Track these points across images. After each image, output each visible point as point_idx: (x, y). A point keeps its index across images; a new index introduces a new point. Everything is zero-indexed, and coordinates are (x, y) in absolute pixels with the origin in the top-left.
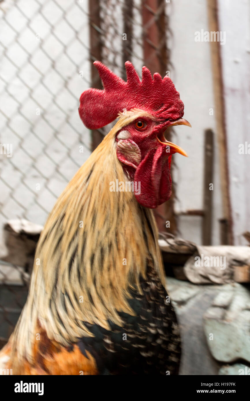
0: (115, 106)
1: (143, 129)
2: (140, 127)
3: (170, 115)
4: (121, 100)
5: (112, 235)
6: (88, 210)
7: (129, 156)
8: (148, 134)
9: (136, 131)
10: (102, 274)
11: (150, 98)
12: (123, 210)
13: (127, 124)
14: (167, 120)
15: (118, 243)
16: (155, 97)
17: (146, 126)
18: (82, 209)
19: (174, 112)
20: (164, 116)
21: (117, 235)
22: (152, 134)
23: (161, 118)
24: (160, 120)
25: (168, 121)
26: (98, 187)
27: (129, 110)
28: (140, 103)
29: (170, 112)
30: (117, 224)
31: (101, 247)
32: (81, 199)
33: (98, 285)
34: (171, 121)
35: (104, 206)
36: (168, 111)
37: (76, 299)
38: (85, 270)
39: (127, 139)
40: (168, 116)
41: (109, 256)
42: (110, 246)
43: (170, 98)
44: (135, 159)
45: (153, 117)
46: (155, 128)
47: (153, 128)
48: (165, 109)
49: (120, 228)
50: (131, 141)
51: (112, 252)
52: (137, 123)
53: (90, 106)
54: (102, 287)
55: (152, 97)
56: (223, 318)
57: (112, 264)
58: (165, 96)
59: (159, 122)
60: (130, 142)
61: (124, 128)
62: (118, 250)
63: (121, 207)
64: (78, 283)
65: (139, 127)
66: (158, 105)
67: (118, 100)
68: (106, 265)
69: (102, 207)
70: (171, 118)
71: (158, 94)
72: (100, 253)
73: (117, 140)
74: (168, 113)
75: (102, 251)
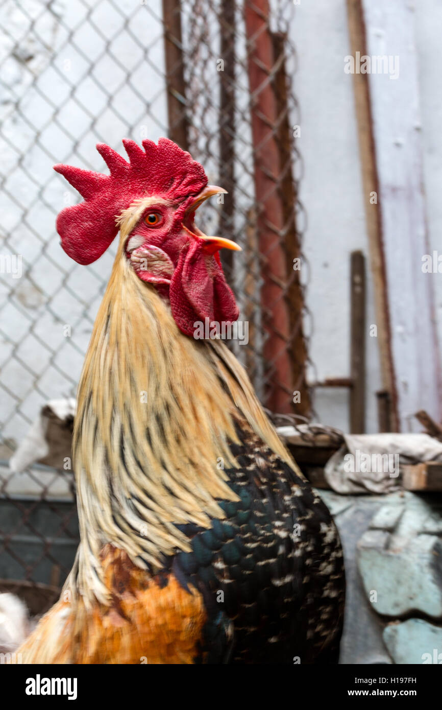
0: (107, 213)
1: (159, 223)
2: (154, 223)
3: (189, 188)
4: (112, 200)
5: (165, 392)
6: (119, 370)
7: (155, 269)
8: (168, 227)
9: (150, 230)
10: (169, 452)
11: (150, 178)
12: (171, 351)
13: (132, 227)
14: (187, 196)
15: (177, 399)
16: (157, 174)
17: (161, 217)
18: (110, 373)
19: (192, 182)
20: (180, 193)
21: (171, 388)
22: (173, 224)
23: (177, 198)
24: (177, 200)
25: (190, 197)
26: (123, 334)
27: (127, 207)
28: (140, 192)
29: (186, 185)
30: (169, 372)
31: (155, 414)
32: (105, 359)
33: (170, 468)
34: (194, 196)
35: (140, 355)
36: (184, 185)
37: (150, 497)
38: (144, 454)
39: (142, 246)
40: (186, 190)
41: (170, 424)
42: (168, 407)
43: (179, 166)
44: (164, 270)
45: (166, 201)
46: (176, 214)
47: (171, 216)
48: (179, 184)
49: (173, 378)
50: (148, 246)
51: (172, 416)
52: (147, 219)
53: (73, 231)
54: (178, 469)
55: (153, 175)
56: (387, 546)
57: (179, 432)
58: (171, 165)
59: (177, 205)
60: (148, 249)
61: (132, 234)
62: (181, 409)
63: (167, 347)
64: (141, 474)
65: (151, 223)
66: (166, 183)
67: (108, 203)
68: (171, 438)
69: (137, 358)
70: (193, 192)
71: (159, 168)
72: (156, 422)
73: (128, 255)
74: (185, 188)
75: (159, 419)
